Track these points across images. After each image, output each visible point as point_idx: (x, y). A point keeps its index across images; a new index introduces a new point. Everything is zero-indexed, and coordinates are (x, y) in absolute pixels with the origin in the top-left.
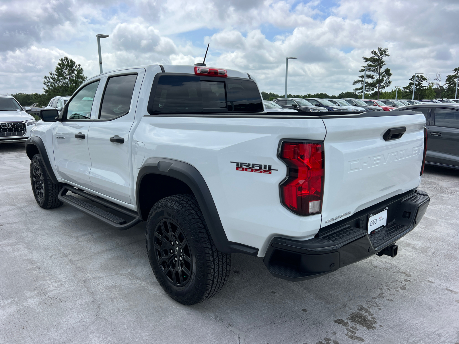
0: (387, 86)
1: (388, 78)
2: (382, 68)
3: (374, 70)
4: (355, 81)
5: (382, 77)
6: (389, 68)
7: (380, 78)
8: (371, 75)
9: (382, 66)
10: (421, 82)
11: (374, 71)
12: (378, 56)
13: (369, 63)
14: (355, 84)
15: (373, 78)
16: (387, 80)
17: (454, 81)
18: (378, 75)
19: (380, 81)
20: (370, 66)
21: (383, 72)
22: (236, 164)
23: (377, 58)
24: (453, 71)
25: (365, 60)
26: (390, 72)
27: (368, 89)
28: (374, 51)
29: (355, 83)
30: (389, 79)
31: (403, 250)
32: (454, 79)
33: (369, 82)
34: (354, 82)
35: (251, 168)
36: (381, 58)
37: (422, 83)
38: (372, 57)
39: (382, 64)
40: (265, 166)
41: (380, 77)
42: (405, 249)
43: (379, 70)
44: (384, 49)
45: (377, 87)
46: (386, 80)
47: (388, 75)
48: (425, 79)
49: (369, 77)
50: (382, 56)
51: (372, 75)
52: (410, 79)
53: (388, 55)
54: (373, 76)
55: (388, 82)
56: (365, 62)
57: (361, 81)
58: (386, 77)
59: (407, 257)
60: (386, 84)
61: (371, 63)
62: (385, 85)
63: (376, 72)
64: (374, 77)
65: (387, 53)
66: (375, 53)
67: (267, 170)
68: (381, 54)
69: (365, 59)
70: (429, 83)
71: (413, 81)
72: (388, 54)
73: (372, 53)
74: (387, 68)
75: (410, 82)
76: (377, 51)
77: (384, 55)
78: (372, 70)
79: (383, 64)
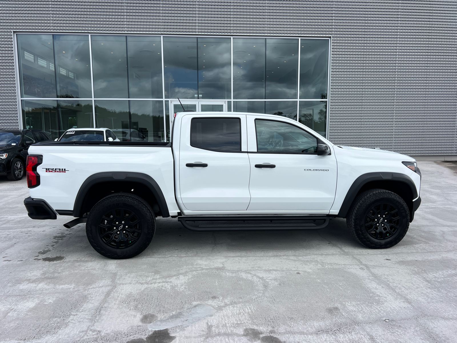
31: (39, 275)
42: (37, 277)
59: (36, 270)
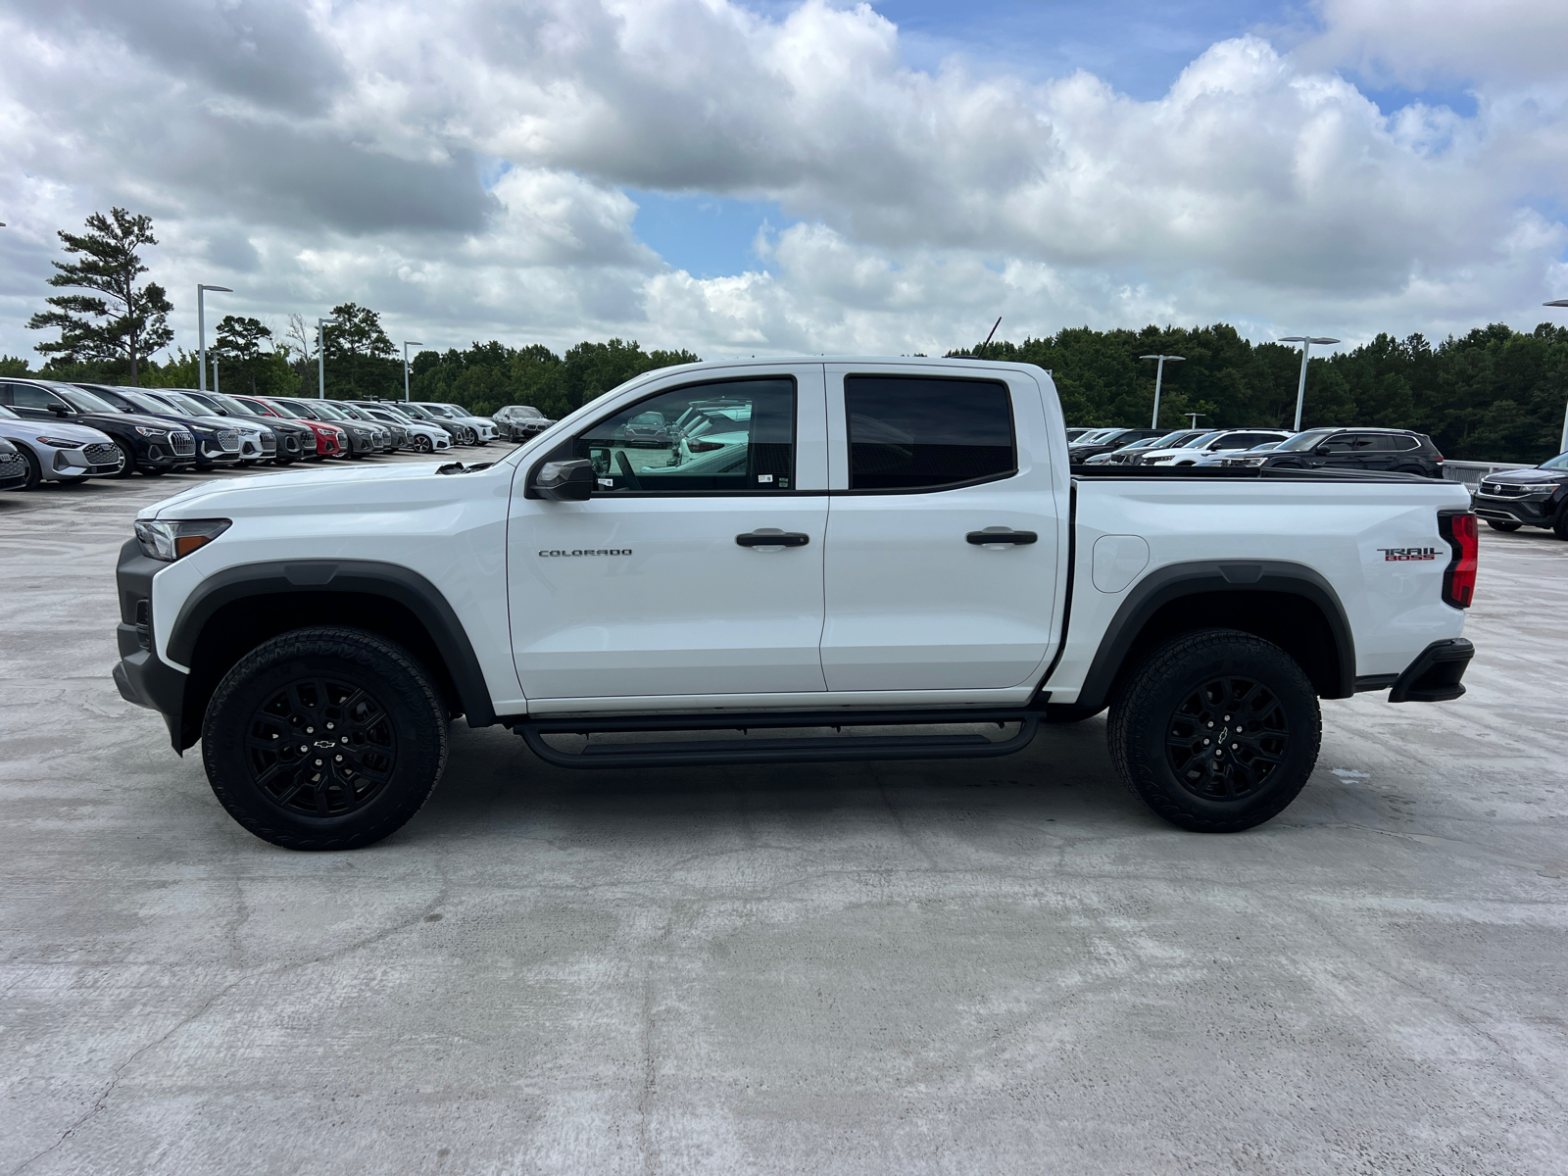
0: (161, 345)
1: (161, 320)
2: (133, 279)
3: (110, 283)
4: (37, 315)
5: (138, 312)
6: (159, 285)
7: (135, 315)
8: (94, 299)
9: (135, 273)
10: (254, 341)
11: (106, 286)
12: (115, 237)
13: (84, 255)
14: (38, 327)
15: (104, 312)
16: (158, 325)
17: (339, 343)
18: (122, 302)
19: (131, 325)
20: (90, 268)
21: (142, 296)
22: (1384, 552)
23: (113, 242)
24: (332, 313)
25: (67, 245)
26: (166, 298)
27: (93, 350)
28: (98, 216)
29: (40, 322)
30: (164, 321)
32: (338, 337)
33: (93, 325)
34: (33, 319)
35: (1407, 555)
36: (126, 246)
37: (256, 344)
38: (90, 238)
39: (134, 267)
40: (1426, 550)
41: (131, 312)
43: (125, 286)
44: (137, 218)
45: (125, 343)
46: (153, 325)
47: (159, 308)
48: (265, 332)
49: (88, 305)
50: (132, 238)
51: (100, 301)
52: (218, 328)
53: (150, 240)
54: (105, 303)
55: (160, 331)
56: (69, 250)
57: (62, 319)
58: (152, 314)
60: (154, 336)
61: (92, 258)
62: (151, 341)
63: (118, 293)
64: (106, 308)
65: (148, 233)
66: (103, 225)
67: (1429, 554)
68: (127, 233)
69: (68, 238)
70: (275, 346)
71: (227, 334)
72: (152, 238)
73: (93, 225)
74: (154, 284)
75: (219, 337)
76: (110, 220)
77: (137, 237)
78: (100, 282)
79: (138, 266)
